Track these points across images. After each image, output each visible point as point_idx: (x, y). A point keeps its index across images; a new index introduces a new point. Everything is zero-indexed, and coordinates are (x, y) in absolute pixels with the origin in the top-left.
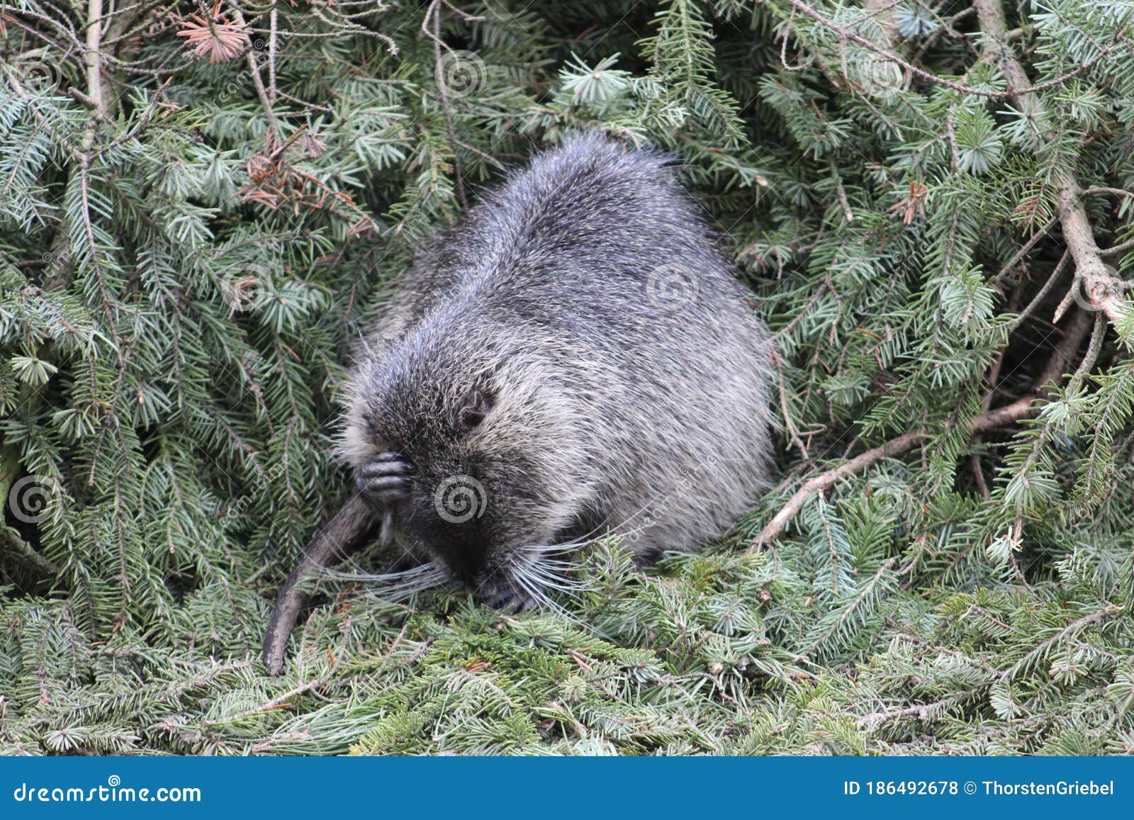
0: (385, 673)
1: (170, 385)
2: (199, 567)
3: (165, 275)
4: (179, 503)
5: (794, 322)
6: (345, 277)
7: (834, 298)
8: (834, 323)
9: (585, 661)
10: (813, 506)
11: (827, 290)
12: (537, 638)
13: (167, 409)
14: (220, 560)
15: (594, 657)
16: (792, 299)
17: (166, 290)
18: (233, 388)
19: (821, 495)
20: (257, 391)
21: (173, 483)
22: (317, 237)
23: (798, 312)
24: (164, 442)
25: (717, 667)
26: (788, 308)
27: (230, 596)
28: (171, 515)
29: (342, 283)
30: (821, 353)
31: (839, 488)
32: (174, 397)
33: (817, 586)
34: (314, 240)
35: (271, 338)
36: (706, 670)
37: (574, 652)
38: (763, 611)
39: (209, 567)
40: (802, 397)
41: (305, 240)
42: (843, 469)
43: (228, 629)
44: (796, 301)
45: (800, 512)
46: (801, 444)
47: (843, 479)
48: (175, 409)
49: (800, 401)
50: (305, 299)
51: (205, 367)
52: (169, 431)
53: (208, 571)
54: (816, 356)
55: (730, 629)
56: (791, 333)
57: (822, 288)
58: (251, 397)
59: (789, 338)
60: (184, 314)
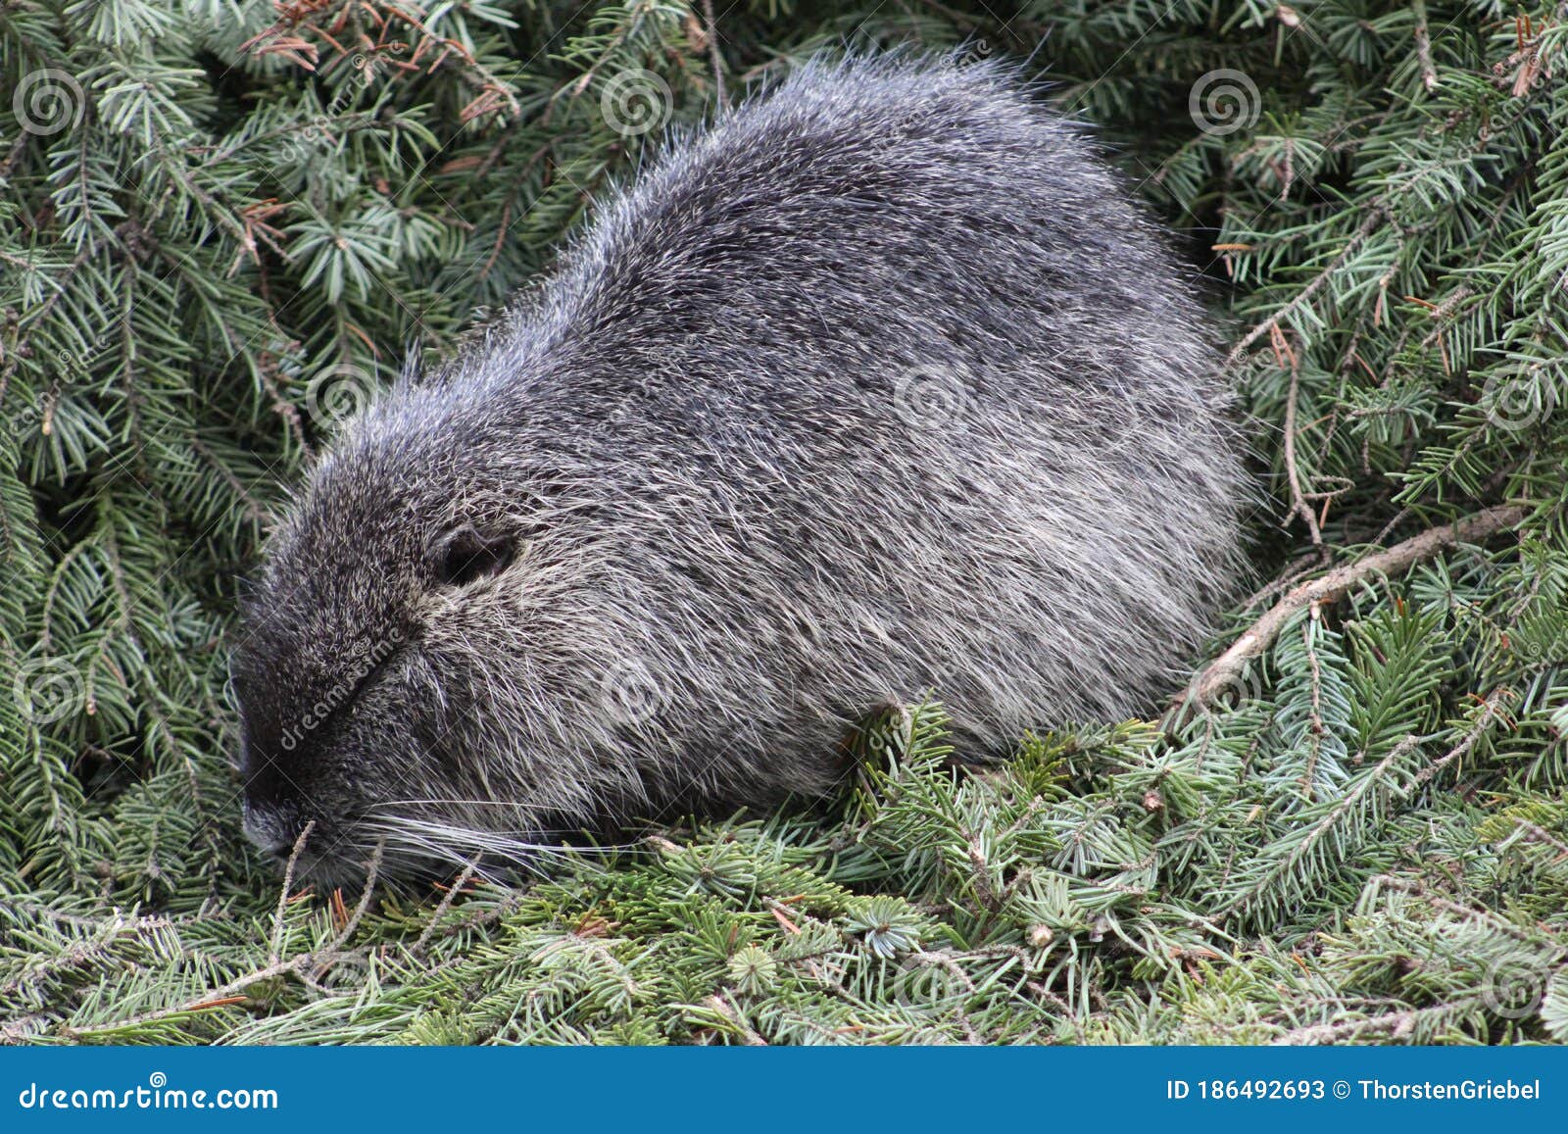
0: (436, 938)
1: (110, 401)
2: (150, 741)
3: (101, 196)
4: (121, 622)
5: (1318, 280)
6: (494, 196)
7: (1393, 235)
8: (1383, 280)
9: (792, 919)
10: (1298, 631)
11: (1383, 221)
12: (706, 879)
13: (104, 446)
14: (197, 729)
15: (811, 913)
16: (1315, 236)
17: (101, 224)
18: (242, 407)
19: (1316, 613)
20: (288, 412)
21: (116, 585)
22: (408, 123)
23: (1323, 263)
24: (106, 506)
25: (1040, 934)
26: (1309, 255)
27: (196, 796)
28: (101, 645)
29: (486, 208)
30: (1362, 343)
31: (1358, 600)
32: (115, 424)
33: (1272, 782)
34: (401, 129)
35: (328, 312)
36: (1023, 941)
37: (777, 902)
38: (1156, 828)
39: (170, 739)
40: (1324, 426)
41: (385, 127)
42: (1370, 564)
43: (183, 858)
44: (1323, 241)
45: (1274, 642)
46: (1309, 514)
47: (1366, 585)
48: (117, 447)
49: (1320, 433)
50: (394, 243)
51: (185, 366)
52: (114, 488)
53: (168, 749)
54: (1352, 350)
55: (1083, 865)
56: (1313, 300)
57: (1372, 218)
58: (276, 424)
59: (1309, 311)
60: (146, 266)
